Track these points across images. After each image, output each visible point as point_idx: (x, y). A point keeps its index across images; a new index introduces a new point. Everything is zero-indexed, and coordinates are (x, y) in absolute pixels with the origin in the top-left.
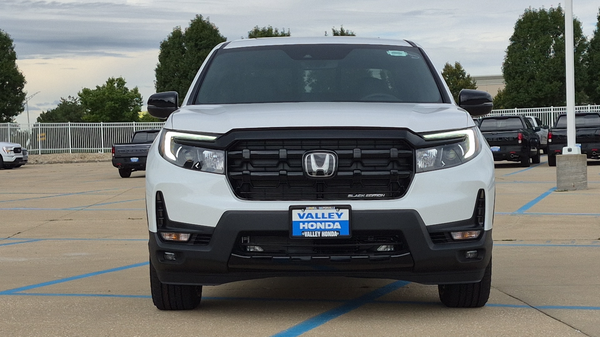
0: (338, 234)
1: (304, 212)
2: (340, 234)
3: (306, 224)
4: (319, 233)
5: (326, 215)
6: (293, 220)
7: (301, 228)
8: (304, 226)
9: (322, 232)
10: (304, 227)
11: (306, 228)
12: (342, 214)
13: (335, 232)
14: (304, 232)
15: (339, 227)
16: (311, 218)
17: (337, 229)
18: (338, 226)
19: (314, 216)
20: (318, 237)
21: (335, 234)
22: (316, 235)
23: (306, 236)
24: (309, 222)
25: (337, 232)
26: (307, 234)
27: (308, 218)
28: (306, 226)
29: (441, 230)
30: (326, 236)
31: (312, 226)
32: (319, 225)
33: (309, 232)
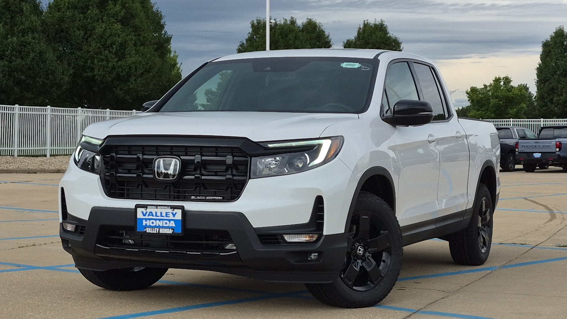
0: (173, 231)
1: (147, 211)
2: (175, 232)
3: (148, 221)
4: (158, 229)
5: (164, 214)
6: (138, 217)
7: (144, 224)
8: (146, 222)
9: (160, 229)
10: (146, 224)
11: (148, 225)
12: (176, 213)
13: (171, 229)
14: (145, 228)
15: (174, 225)
16: (152, 216)
17: (172, 227)
18: (172, 224)
19: (154, 214)
20: (157, 233)
21: (170, 231)
22: (155, 231)
23: (147, 232)
24: (150, 219)
25: (172, 229)
26: (149, 230)
27: (150, 216)
28: (149, 223)
29: (270, 232)
30: (163, 233)
31: (153, 223)
32: (158, 223)
33: (150, 229)
